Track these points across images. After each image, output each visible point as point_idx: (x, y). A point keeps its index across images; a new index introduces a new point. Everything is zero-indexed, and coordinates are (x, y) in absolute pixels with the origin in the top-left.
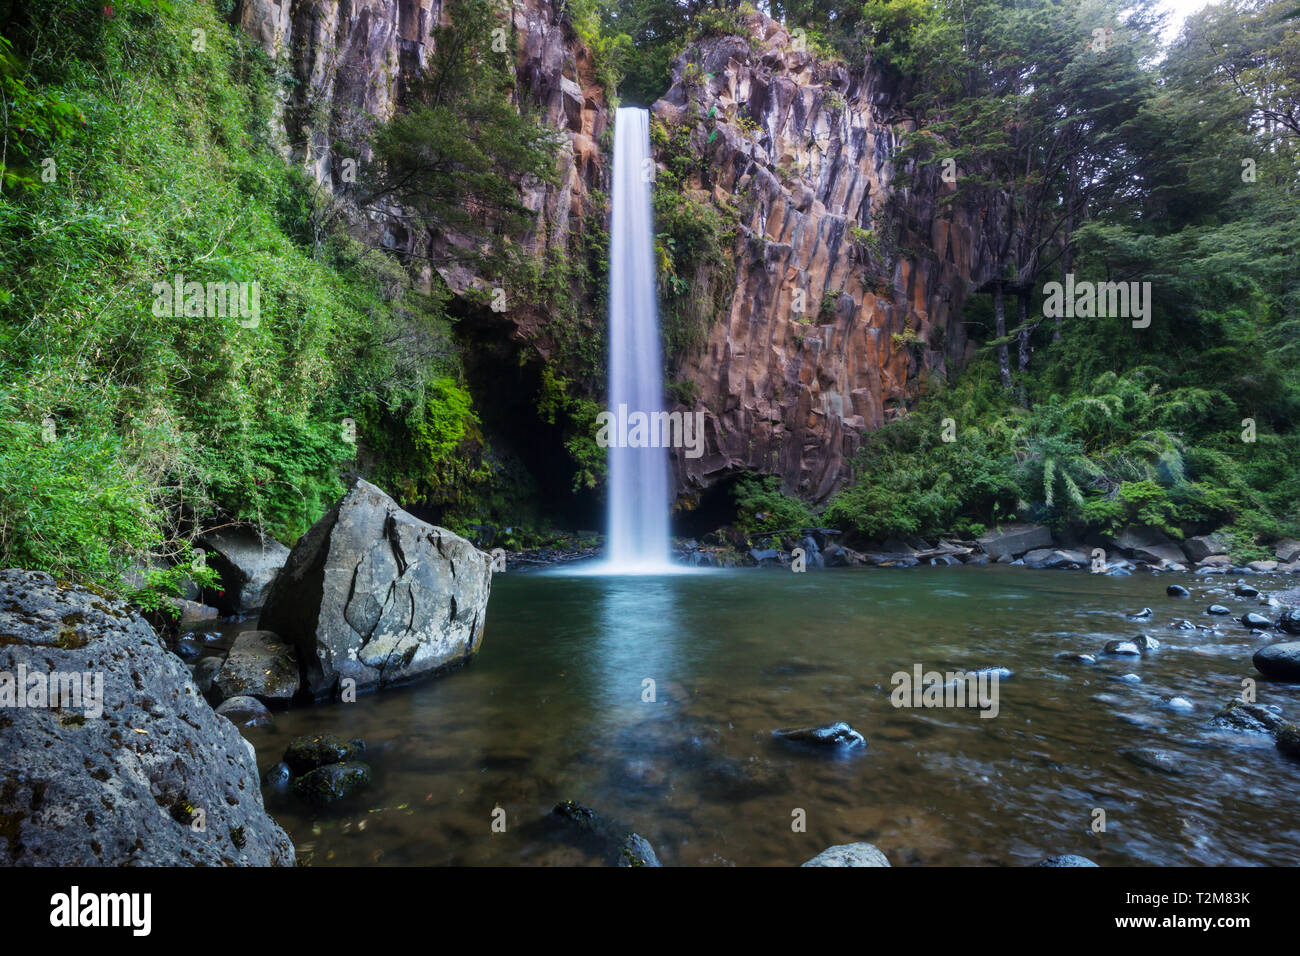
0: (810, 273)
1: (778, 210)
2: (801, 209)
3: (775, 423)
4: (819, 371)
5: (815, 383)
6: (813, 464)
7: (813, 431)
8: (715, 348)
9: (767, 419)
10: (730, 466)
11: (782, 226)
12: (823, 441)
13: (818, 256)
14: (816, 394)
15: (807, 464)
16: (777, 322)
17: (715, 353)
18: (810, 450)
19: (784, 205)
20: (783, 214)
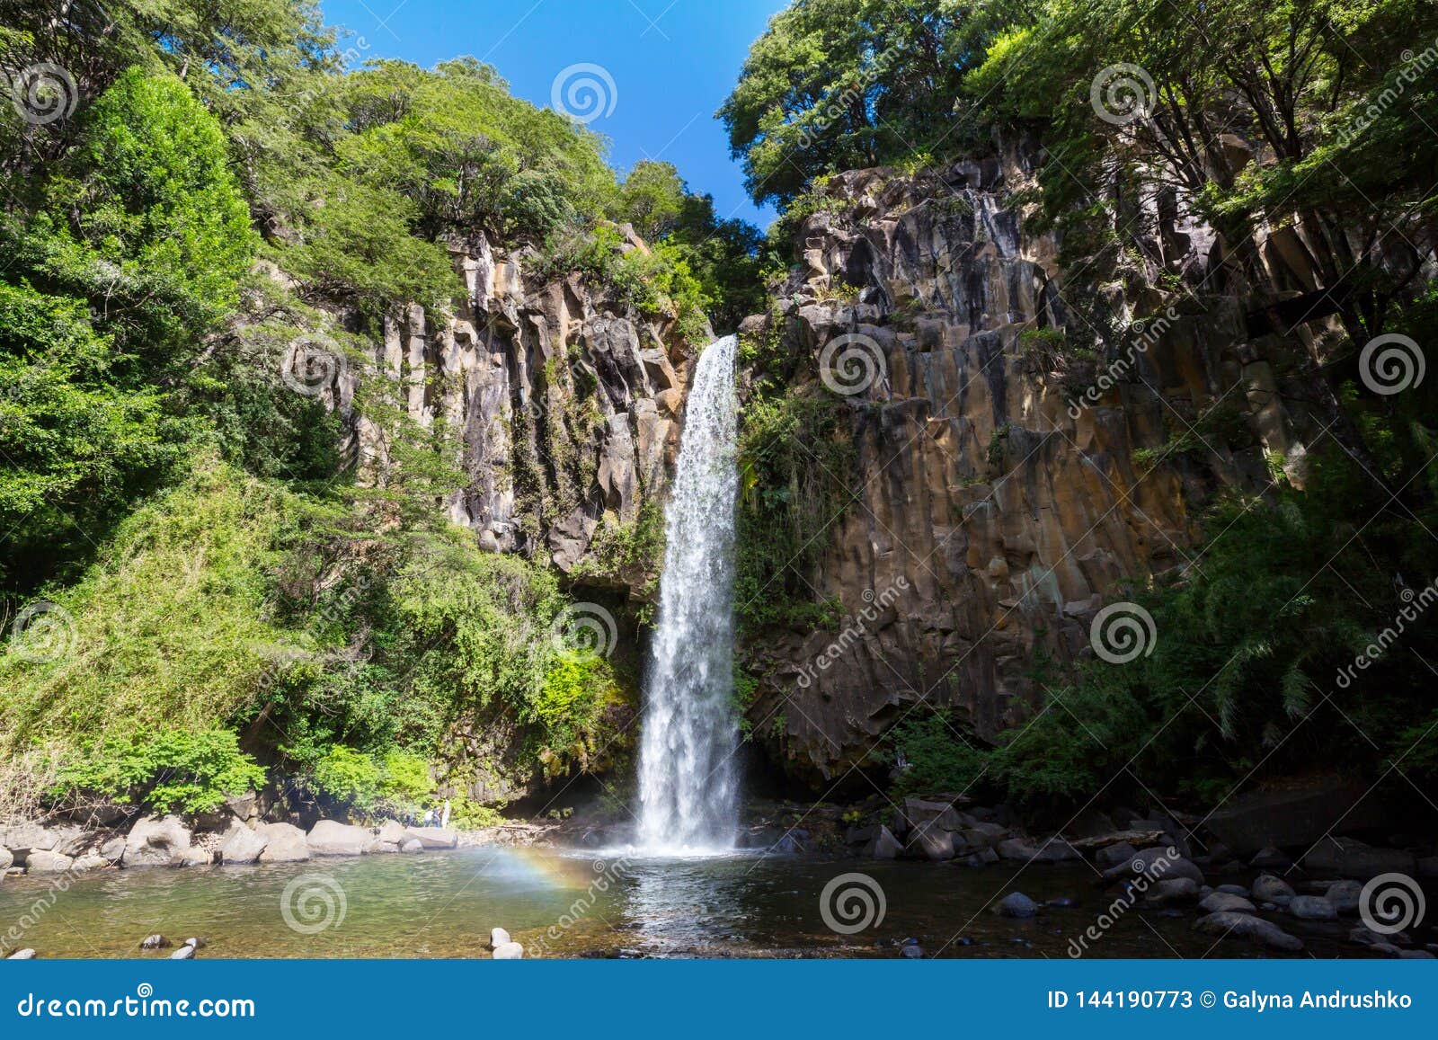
0: (968, 417)
1: (899, 363)
2: (926, 349)
3: (945, 633)
4: (1000, 543)
5: (997, 563)
6: (1016, 683)
7: (1004, 634)
8: (855, 551)
9: (932, 629)
10: (896, 702)
11: (908, 378)
12: (1021, 647)
13: (973, 392)
14: (1001, 578)
15: (1007, 685)
16: (932, 495)
17: (857, 558)
18: (1008, 662)
19: (903, 354)
20: (905, 365)
